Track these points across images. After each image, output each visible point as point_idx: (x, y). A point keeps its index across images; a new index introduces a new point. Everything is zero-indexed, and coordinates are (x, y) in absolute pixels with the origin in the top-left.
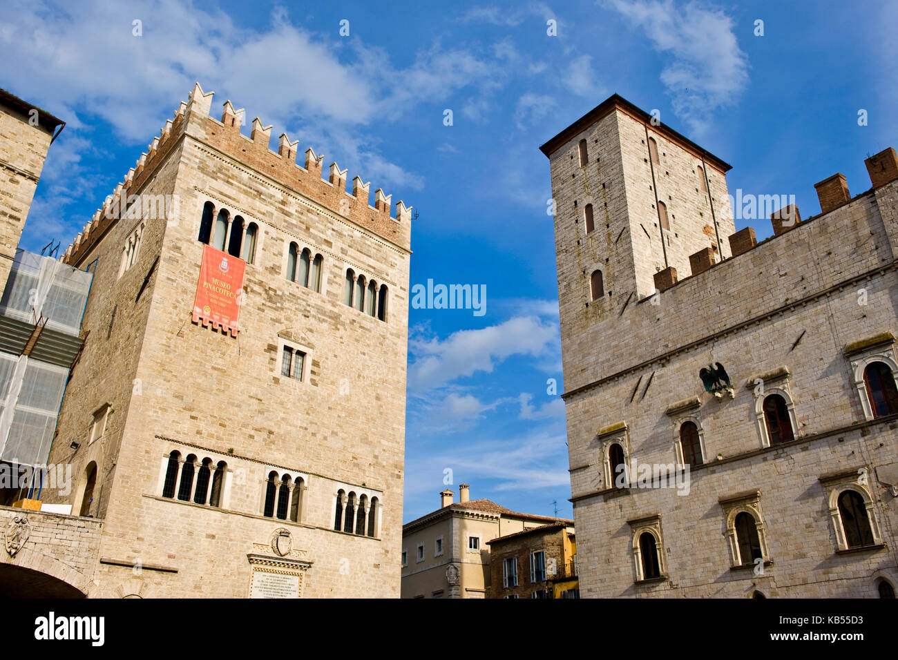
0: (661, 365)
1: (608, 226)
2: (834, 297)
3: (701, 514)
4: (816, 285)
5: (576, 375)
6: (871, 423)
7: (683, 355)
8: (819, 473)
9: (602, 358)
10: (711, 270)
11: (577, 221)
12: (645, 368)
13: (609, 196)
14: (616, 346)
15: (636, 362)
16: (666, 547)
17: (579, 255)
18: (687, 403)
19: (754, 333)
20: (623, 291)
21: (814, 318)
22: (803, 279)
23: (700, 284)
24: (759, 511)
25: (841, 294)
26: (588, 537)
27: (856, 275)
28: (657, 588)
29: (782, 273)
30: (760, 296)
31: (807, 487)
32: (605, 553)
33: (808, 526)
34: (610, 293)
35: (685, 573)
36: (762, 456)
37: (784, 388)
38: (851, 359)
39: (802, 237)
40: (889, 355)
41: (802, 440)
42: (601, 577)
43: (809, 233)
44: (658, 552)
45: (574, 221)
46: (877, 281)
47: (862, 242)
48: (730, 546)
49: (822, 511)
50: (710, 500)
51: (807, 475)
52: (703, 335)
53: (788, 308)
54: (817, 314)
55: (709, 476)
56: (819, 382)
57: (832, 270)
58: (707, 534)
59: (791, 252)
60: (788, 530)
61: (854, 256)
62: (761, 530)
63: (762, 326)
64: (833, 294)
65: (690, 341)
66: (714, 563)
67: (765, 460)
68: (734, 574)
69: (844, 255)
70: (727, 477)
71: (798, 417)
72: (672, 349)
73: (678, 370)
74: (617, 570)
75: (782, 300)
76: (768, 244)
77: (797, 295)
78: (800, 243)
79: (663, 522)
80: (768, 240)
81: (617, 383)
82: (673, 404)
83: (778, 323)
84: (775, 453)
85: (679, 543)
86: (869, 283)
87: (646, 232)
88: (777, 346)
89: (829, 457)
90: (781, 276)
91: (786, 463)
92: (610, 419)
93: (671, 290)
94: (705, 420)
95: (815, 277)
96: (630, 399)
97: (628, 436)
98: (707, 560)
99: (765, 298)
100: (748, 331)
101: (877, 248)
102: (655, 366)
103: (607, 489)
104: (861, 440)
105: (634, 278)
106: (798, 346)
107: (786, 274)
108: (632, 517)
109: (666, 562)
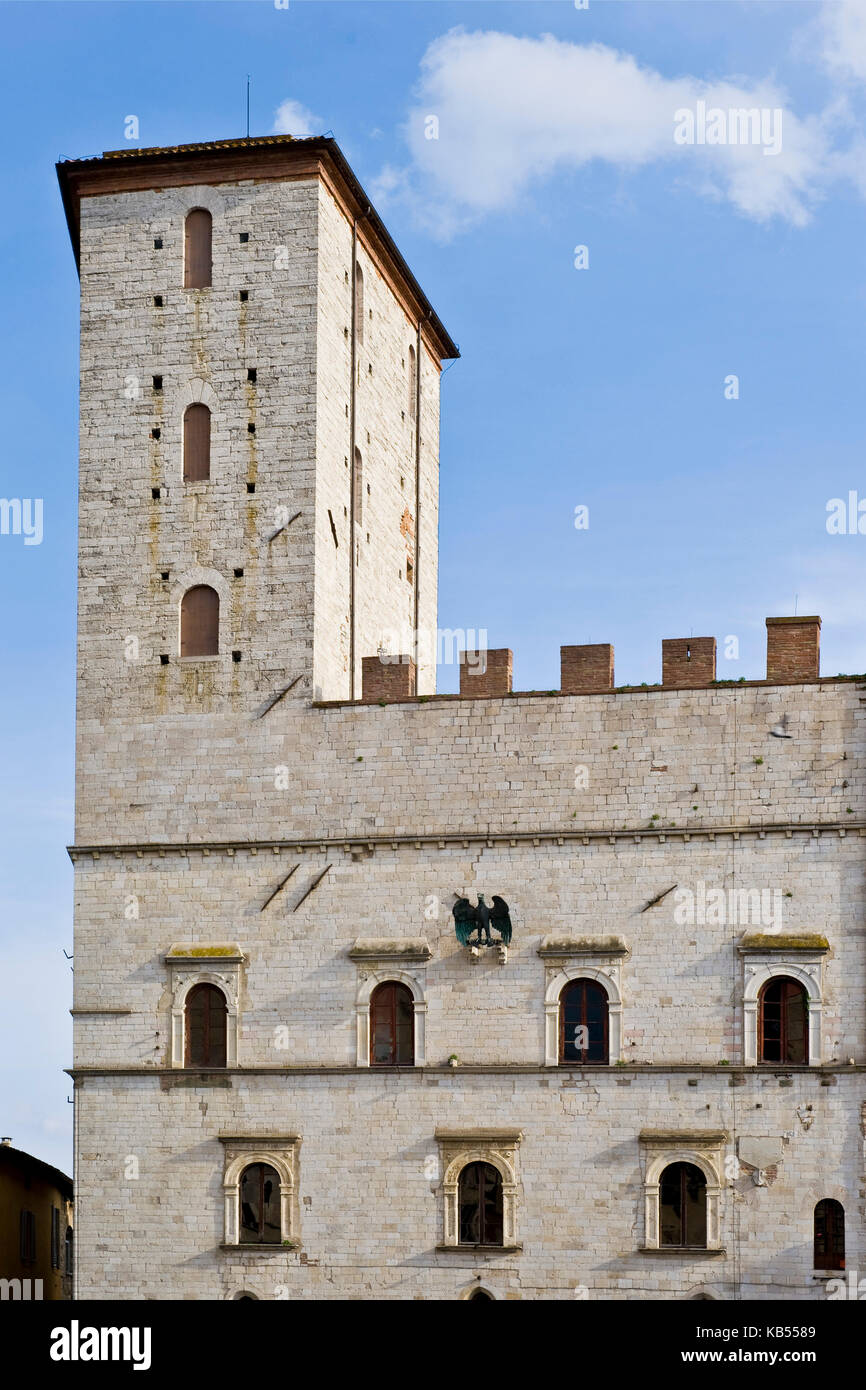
0: (350, 856)
1: (251, 488)
2: (744, 844)
3: (392, 1151)
4: (717, 811)
5: (113, 811)
6: (752, 1070)
7: (406, 852)
8: (641, 1126)
9: (195, 794)
10: (507, 702)
11: (156, 434)
12: (309, 851)
13: (264, 411)
14: (237, 781)
15: (286, 832)
16: (303, 1194)
17: (154, 525)
18: (402, 948)
19: (573, 858)
20: (272, 664)
21: (698, 869)
22: (696, 790)
23: (476, 721)
24: (513, 1166)
25: (759, 843)
26: (109, 1150)
27: (795, 819)
28: (271, 1262)
29: (657, 764)
30: (604, 791)
31: (612, 1144)
32: (151, 1185)
33: (600, 1204)
34: (237, 657)
35: (339, 1242)
36: (540, 1077)
37: (612, 973)
38: (747, 959)
39: (715, 711)
40: (813, 972)
41: (621, 1068)
42: (136, 1227)
43: (731, 710)
44: (284, 1201)
45: (147, 431)
46: (828, 842)
47: (823, 765)
48: (443, 1212)
49: (630, 1186)
50: (417, 1130)
51: (616, 1125)
52: (461, 825)
53: (651, 833)
54: (705, 863)
55: (422, 1090)
56: (678, 981)
57: (755, 794)
58: (398, 1186)
59: (686, 731)
60: (561, 1203)
61: (803, 784)
62: (510, 1196)
63: (592, 848)
64: (744, 837)
65: (429, 830)
66: (403, 1235)
67: (544, 1084)
68: (441, 1256)
69: (784, 776)
70: (461, 1098)
71: (626, 1027)
72: (384, 831)
73: (390, 878)
74: (179, 1219)
75: (646, 815)
76: (644, 696)
77: (678, 815)
78: (708, 720)
79: (302, 1150)
80: (644, 689)
81: (230, 860)
82: (367, 941)
83: (627, 853)
84: (566, 1077)
85: (333, 1192)
86: (813, 842)
87: (334, 530)
88: (613, 895)
89: (664, 1105)
90: (654, 769)
91: (583, 1097)
92: (201, 931)
93: (403, 707)
94: (435, 989)
95: (719, 795)
96: (262, 904)
97: (244, 975)
98: (392, 1227)
99: (612, 799)
100: (562, 849)
101: (845, 786)
102: (334, 855)
103: (174, 1066)
104: (728, 1091)
105: (310, 644)
106: (655, 909)
107: (665, 769)
108: (231, 1130)
109: (297, 1220)
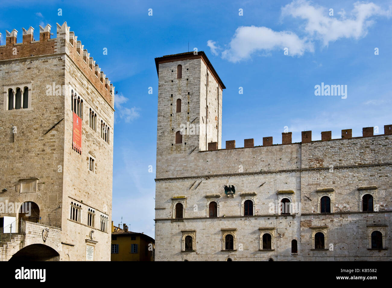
0: (205, 179)
1: (188, 113)
2: (278, 174)
3: (213, 233)
4: (273, 168)
5: (163, 172)
6: (280, 216)
7: (216, 178)
8: (259, 227)
9: (178, 169)
10: (234, 150)
11: (172, 104)
12: (198, 178)
13: (191, 100)
14: (185, 166)
15: (194, 175)
16: (197, 241)
17: (171, 121)
18: (215, 195)
19: (247, 178)
20: (192, 145)
21: (270, 179)
22: (269, 165)
23: (229, 153)
24: (236, 235)
25: (281, 174)
26: (161, 234)
27: (288, 169)
28: (191, 254)
29: (262, 160)
30: (252, 165)
31: (254, 230)
32: (169, 240)
33: (251, 242)
34: (185, 143)
35: (203, 250)
36: (240, 218)
37: (254, 199)
38: (279, 195)
39: (273, 150)
40: (291, 197)
41: (255, 216)
42: (166, 248)
43: (276, 150)
44: (193, 243)
45: (170, 104)
46: (294, 173)
47: (293, 159)
48: (222, 244)
49: (257, 238)
50: (218, 229)
51: (254, 227)
52: (226, 172)
53: (261, 173)
54: (271, 178)
55: (219, 221)
56: (266, 200)
57: (280, 165)
58: (214, 239)
59: (267, 154)
60: (244, 242)
61: (289, 163)
62: (235, 241)
63: (250, 176)
64: (278, 173)
65: (220, 174)
66: (215, 248)
67: (241, 220)
68: (222, 252)
69: (285, 161)
70: (226, 223)
71: (256, 209)
72: (211, 174)
73: (213, 183)
74: (174, 246)
75: (260, 169)
76: (259, 148)
77: (266, 169)
78: (271, 152)
79: (197, 233)
80: (259, 146)
81: (184, 180)
82: (208, 194)
83: (256, 177)
84: (245, 218)
85: (202, 241)
86: (291, 173)
87: (203, 120)
88: (254, 184)
89: (263, 223)
90: (261, 161)
91: (248, 222)
92: (178, 193)
93: (215, 151)
94: (221, 203)
95: (273, 165)
96: (189, 188)
97: (186, 201)
98: (213, 247)
99: (254, 167)
100: (245, 176)
101: (297, 163)
102: (203, 179)
103: (173, 218)
104: (275, 220)
105: (199, 141)
106: (262, 187)
107: (263, 161)
108: (183, 230)
109: (196, 246)
